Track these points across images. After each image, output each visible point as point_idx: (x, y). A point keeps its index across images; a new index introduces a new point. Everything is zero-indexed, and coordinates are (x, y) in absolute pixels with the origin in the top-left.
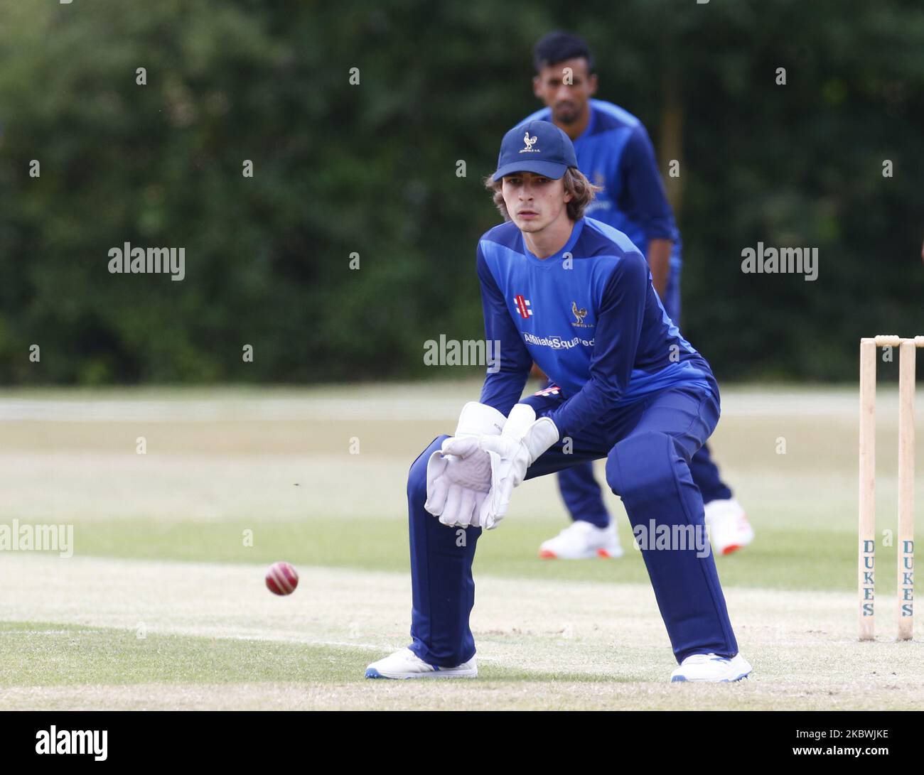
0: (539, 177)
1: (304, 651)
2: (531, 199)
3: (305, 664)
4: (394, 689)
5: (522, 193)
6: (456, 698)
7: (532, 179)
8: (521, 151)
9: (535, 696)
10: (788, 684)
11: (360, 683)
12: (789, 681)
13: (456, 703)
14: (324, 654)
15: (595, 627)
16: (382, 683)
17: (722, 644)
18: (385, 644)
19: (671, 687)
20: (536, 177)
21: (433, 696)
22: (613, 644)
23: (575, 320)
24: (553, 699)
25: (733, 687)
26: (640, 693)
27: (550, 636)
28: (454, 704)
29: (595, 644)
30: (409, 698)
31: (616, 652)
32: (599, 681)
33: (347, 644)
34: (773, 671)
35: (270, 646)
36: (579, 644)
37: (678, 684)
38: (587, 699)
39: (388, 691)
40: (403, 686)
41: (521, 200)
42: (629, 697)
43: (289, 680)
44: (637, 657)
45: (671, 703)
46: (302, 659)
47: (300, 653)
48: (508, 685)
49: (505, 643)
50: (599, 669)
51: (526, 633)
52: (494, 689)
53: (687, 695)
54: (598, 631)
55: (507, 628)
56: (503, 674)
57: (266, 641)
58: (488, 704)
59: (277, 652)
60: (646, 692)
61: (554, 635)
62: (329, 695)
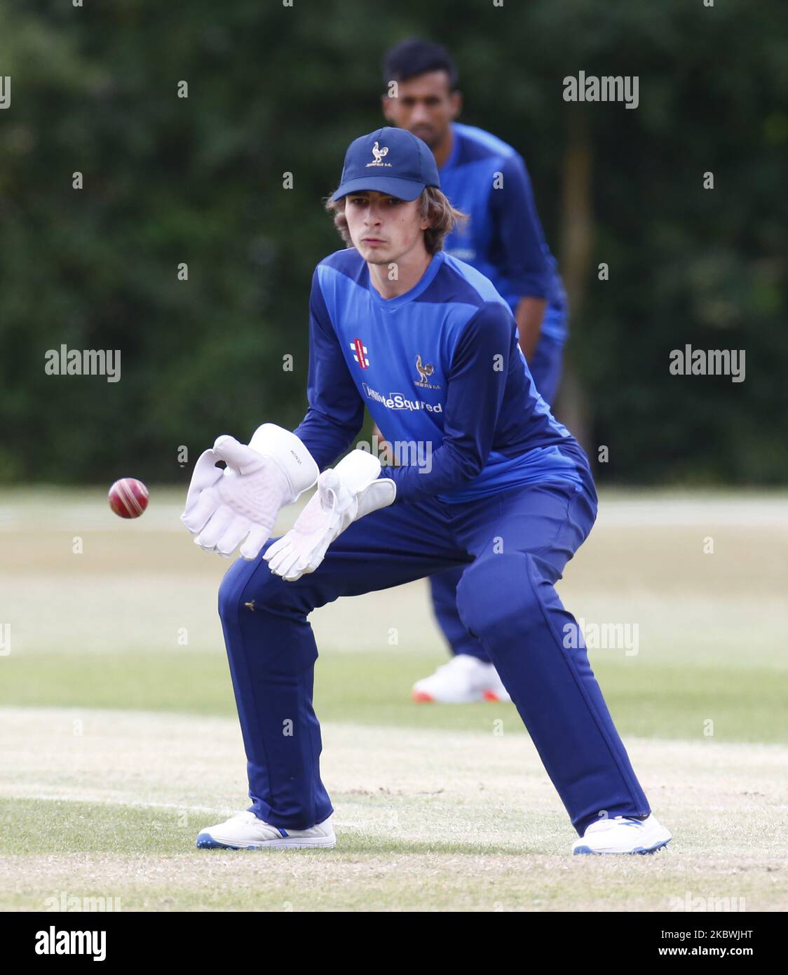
0: (389, 197)
1: (122, 814)
2: (378, 224)
3: (124, 830)
4: (233, 862)
5: (367, 216)
6: (309, 873)
7: (380, 199)
8: (369, 165)
9: (407, 871)
10: (718, 858)
11: (190, 854)
12: (719, 854)
13: (309, 879)
14: (147, 819)
15: (481, 786)
16: (218, 855)
17: (628, 804)
18: (222, 806)
19: (573, 861)
20: (385, 197)
21: (281, 870)
22: (502, 808)
23: (418, 378)
24: (429, 876)
25: (649, 861)
26: (535, 867)
27: (425, 797)
28: (307, 881)
29: (481, 808)
30: (252, 874)
31: (505, 817)
32: (485, 854)
33: (176, 806)
34: (699, 841)
35: (81, 808)
36: (460, 808)
37: (582, 857)
38: (469, 874)
39: (225, 865)
40: (244, 858)
41: (366, 224)
42: (521, 873)
43: (104, 850)
44: (531, 823)
45: (573, 880)
46: (120, 824)
47: (118, 816)
48: (375, 857)
49: (370, 804)
50: (486, 839)
51: (396, 793)
52: (356, 862)
53: (593, 871)
54: (483, 792)
55: (372, 787)
56: (367, 845)
57: (78, 802)
58: (348, 880)
59: (89, 815)
60: (542, 867)
61: (430, 796)
62: (154, 868)
